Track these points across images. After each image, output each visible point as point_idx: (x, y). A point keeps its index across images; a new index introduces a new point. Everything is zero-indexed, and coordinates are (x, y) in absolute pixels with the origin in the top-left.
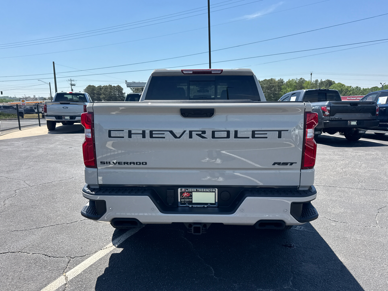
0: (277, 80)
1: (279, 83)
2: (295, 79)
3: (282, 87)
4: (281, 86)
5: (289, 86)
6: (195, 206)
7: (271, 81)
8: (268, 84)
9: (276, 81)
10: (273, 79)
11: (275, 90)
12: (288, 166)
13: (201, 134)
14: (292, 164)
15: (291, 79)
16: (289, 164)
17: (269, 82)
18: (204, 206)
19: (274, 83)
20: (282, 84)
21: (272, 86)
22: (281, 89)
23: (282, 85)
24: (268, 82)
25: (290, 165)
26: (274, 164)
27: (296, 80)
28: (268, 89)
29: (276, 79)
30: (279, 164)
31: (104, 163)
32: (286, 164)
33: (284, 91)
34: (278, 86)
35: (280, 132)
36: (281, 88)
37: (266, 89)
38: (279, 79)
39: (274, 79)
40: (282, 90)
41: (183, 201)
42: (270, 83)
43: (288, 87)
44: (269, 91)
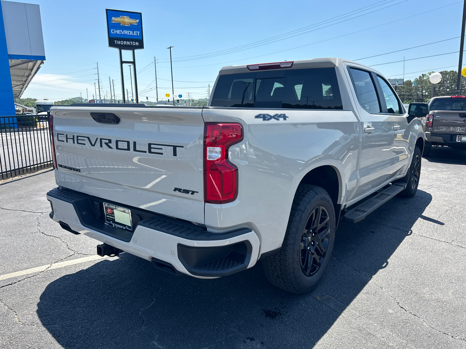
6: (117, 226)
12: (189, 195)
13: (108, 143)
14: (193, 193)
16: (191, 192)
18: (123, 228)
25: (191, 194)
26: (176, 189)
30: (180, 190)
32: (187, 192)
35: (175, 147)
41: (108, 217)
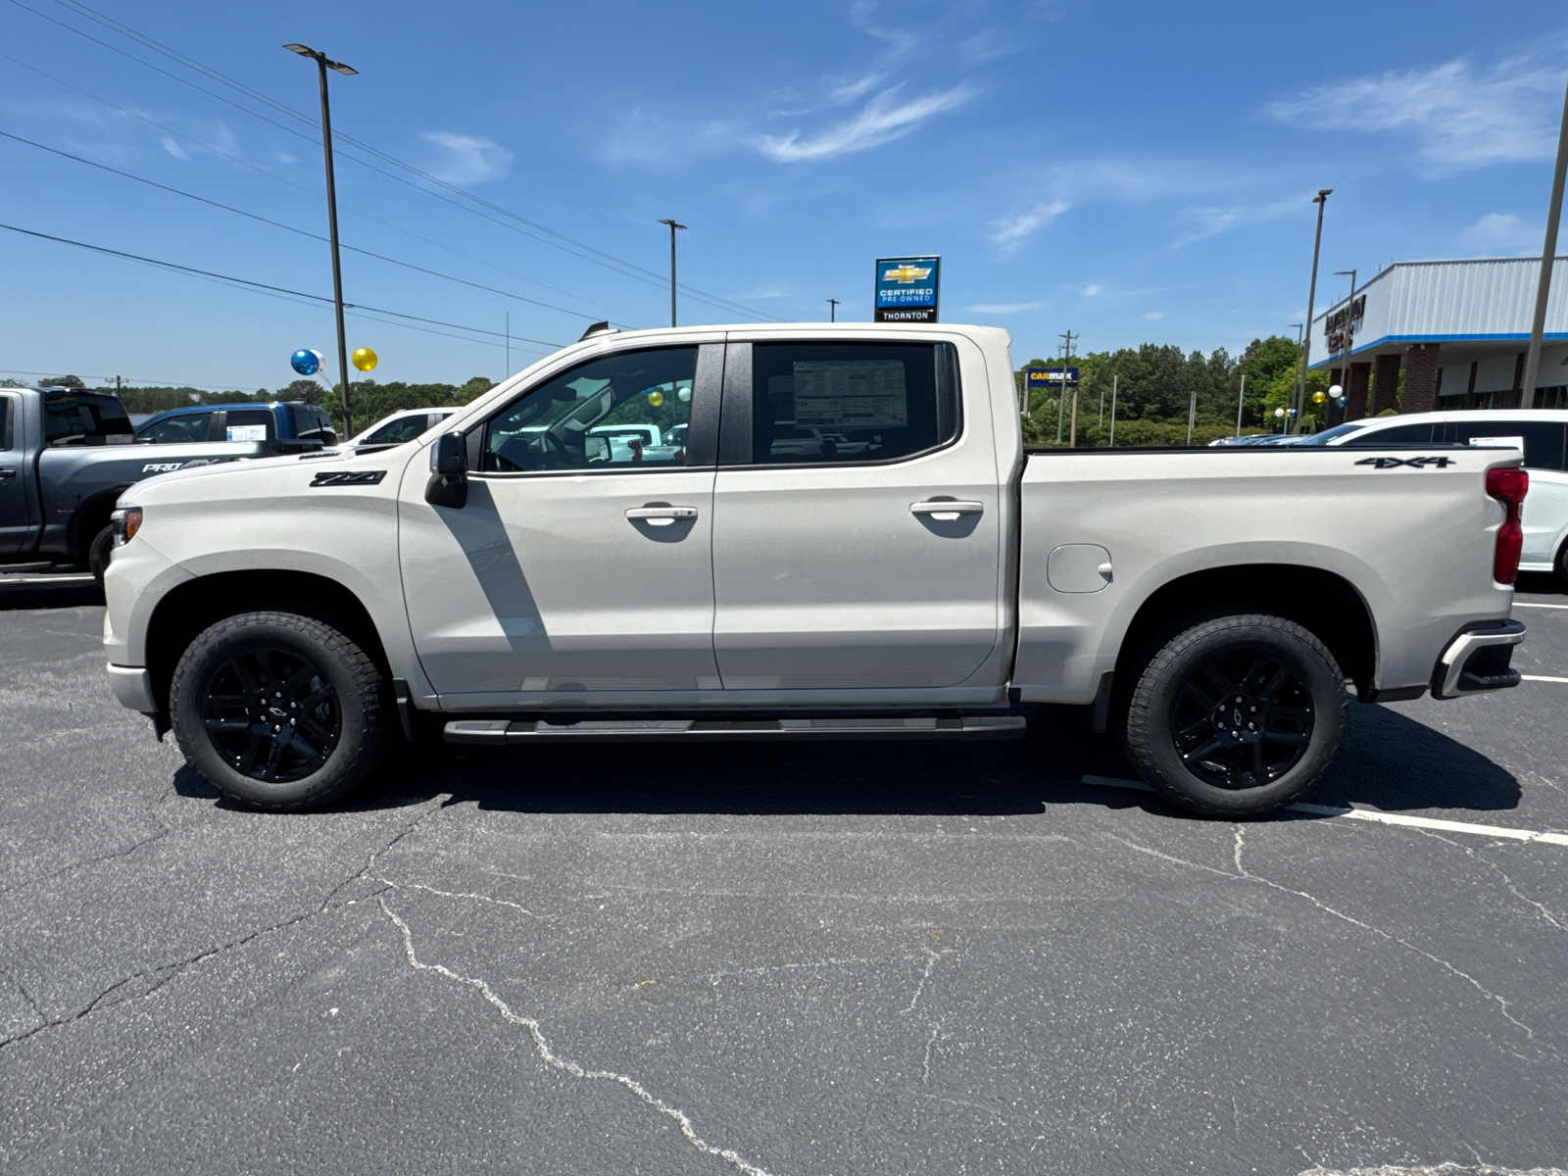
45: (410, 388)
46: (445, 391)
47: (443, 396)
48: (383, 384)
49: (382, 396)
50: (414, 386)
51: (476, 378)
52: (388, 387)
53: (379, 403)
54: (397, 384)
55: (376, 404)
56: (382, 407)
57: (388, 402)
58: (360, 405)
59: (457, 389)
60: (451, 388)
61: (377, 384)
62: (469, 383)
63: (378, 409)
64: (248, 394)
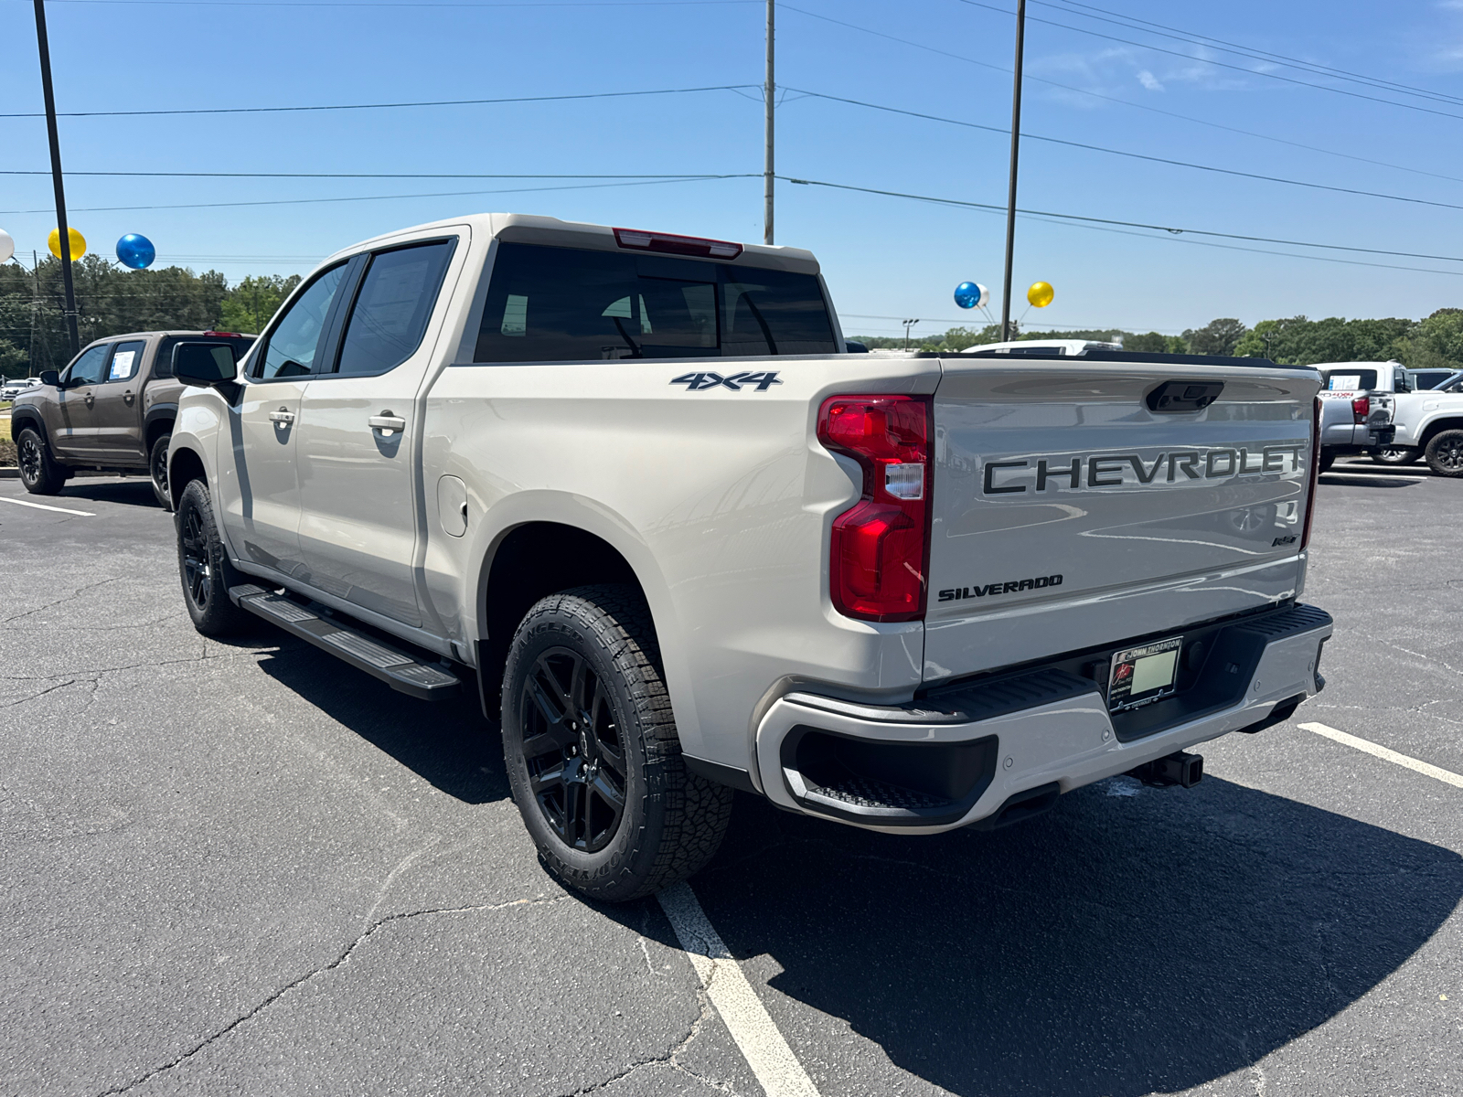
0: (198, 276)
1: (207, 288)
2: (272, 277)
3: (224, 305)
4: (218, 303)
5: (251, 302)
7: (173, 279)
8: (162, 290)
9: (197, 280)
10: (181, 269)
11: (193, 317)
15: (255, 278)
17: (163, 282)
19: (188, 286)
20: (222, 294)
21: (178, 300)
22: (219, 313)
23: (222, 298)
24: (157, 281)
27: (274, 280)
28: (162, 311)
29: (192, 272)
31: (951, 597)
33: (231, 323)
34: (207, 301)
36: (220, 309)
37: (153, 308)
38: (206, 272)
39: (184, 269)
40: (223, 316)
42: (171, 286)
43: (248, 309)
44: (168, 317)
45: (1349, 324)
46: (1398, 327)
47: (1393, 333)
48: (1316, 321)
49: (1312, 334)
50: (1355, 321)
51: (1443, 310)
52: (1321, 323)
53: (1306, 344)
54: (1333, 319)
55: (1302, 345)
56: (1309, 348)
57: (1317, 343)
58: (1283, 346)
59: (1415, 324)
60: (1405, 323)
61: (1308, 320)
62: (1433, 316)
63: (1304, 350)
64: (1163, 335)
